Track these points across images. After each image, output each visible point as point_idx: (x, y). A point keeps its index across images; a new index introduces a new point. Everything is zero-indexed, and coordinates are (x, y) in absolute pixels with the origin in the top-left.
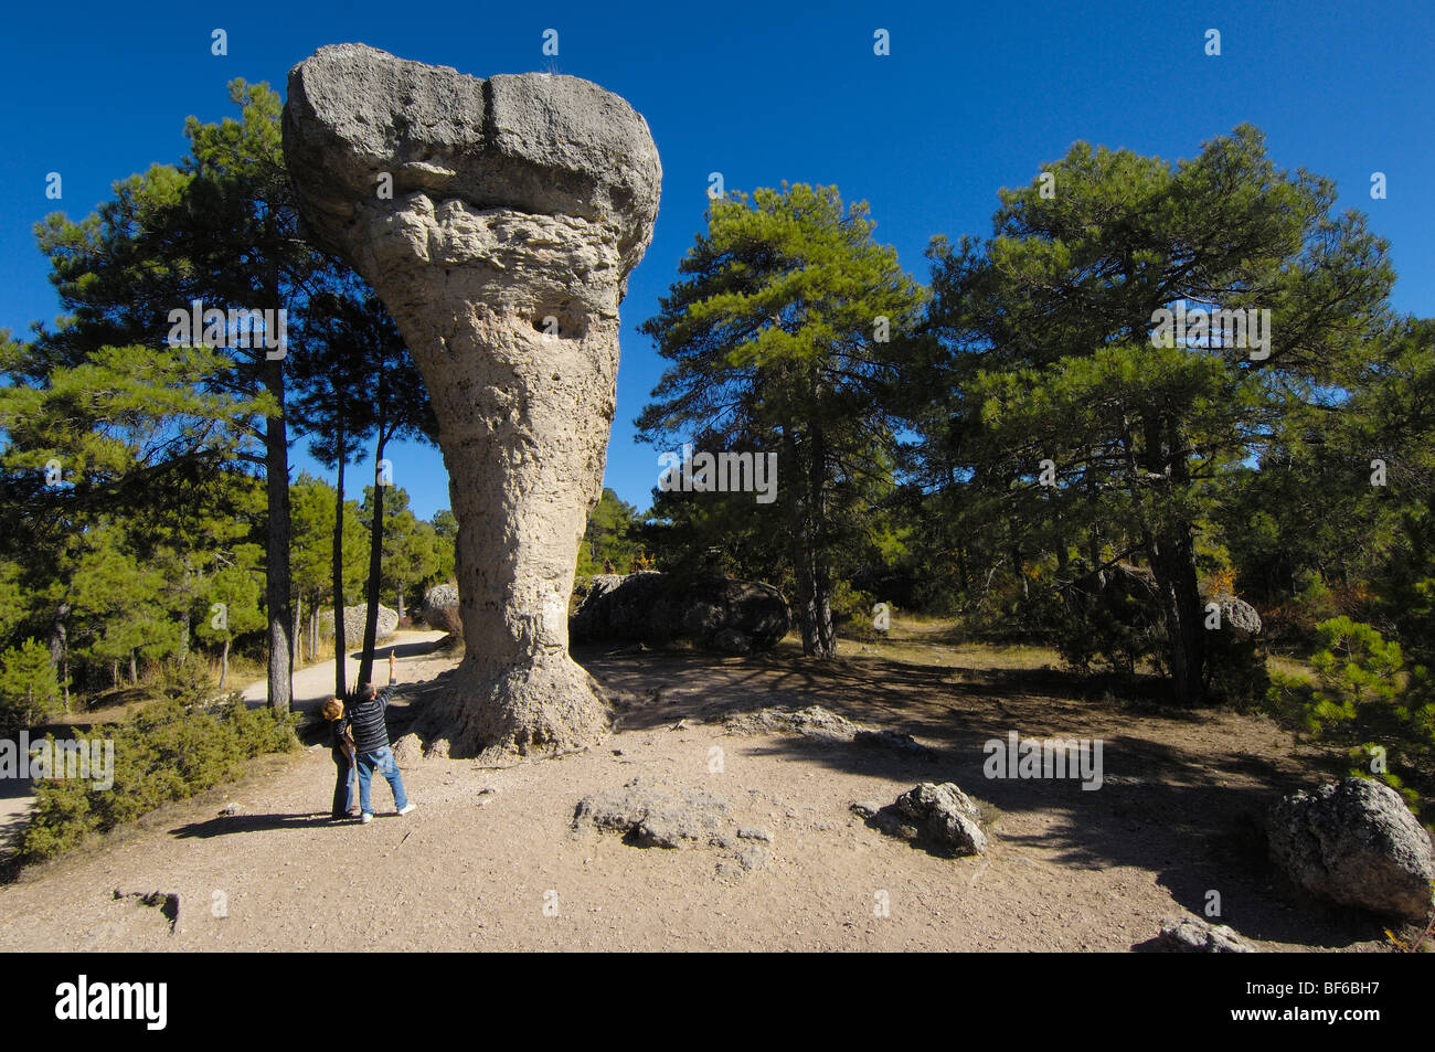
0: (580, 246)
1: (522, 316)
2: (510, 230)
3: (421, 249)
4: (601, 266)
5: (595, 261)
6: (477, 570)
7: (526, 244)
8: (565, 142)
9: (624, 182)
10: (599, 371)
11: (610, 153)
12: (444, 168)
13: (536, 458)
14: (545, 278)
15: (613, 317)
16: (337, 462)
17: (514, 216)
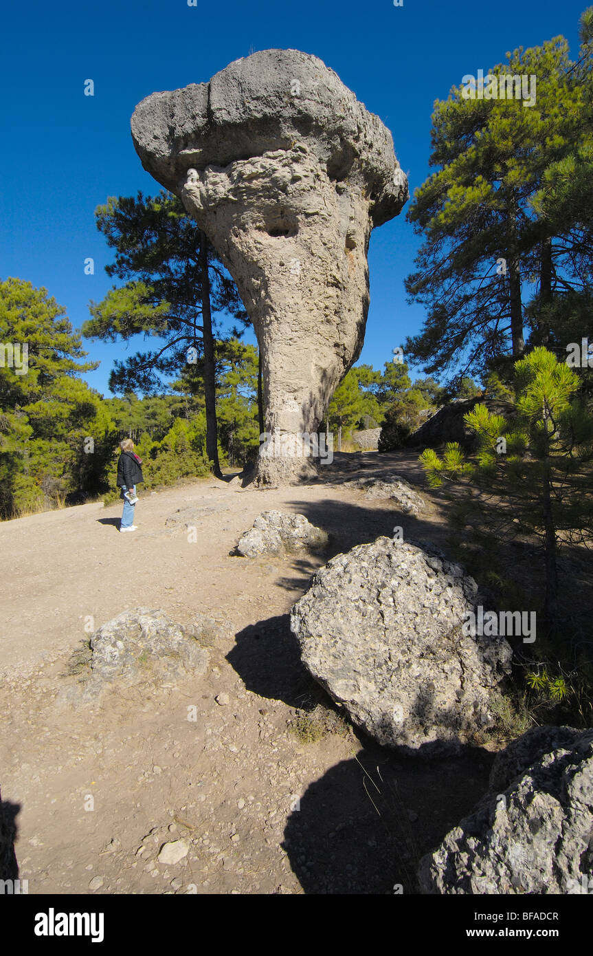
0: (276, 170)
1: (259, 229)
2: (235, 174)
3: (198, 203)
4: (295, 179)
5: (289, 177)
7: (245, 180)
8: (250, 100)
9: (300, 112)
10: (313, 254)
11: (282, 95)
12: (196, 148)
13: (277, 319)
14: (263, 199)
15: (317, 213)
17: (238, 164)
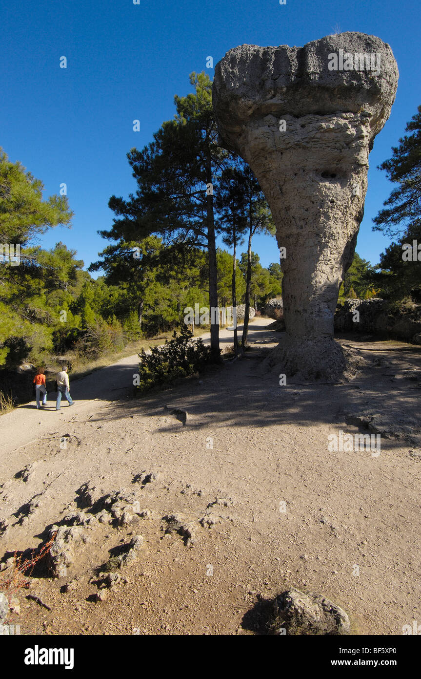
0: (349, 128)
1: (317, 170)
3: (270, 144)
6: (292, 296)
7: (320, 132)
9: (375, 87)
12: (282, 100)
15: (365, 165)
16: (233, 245)
